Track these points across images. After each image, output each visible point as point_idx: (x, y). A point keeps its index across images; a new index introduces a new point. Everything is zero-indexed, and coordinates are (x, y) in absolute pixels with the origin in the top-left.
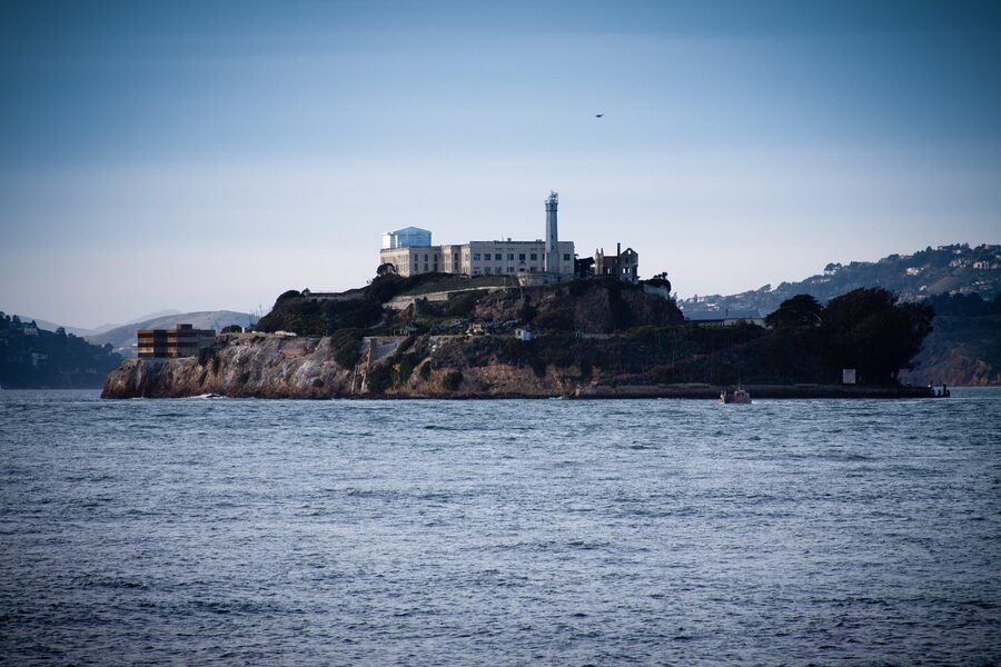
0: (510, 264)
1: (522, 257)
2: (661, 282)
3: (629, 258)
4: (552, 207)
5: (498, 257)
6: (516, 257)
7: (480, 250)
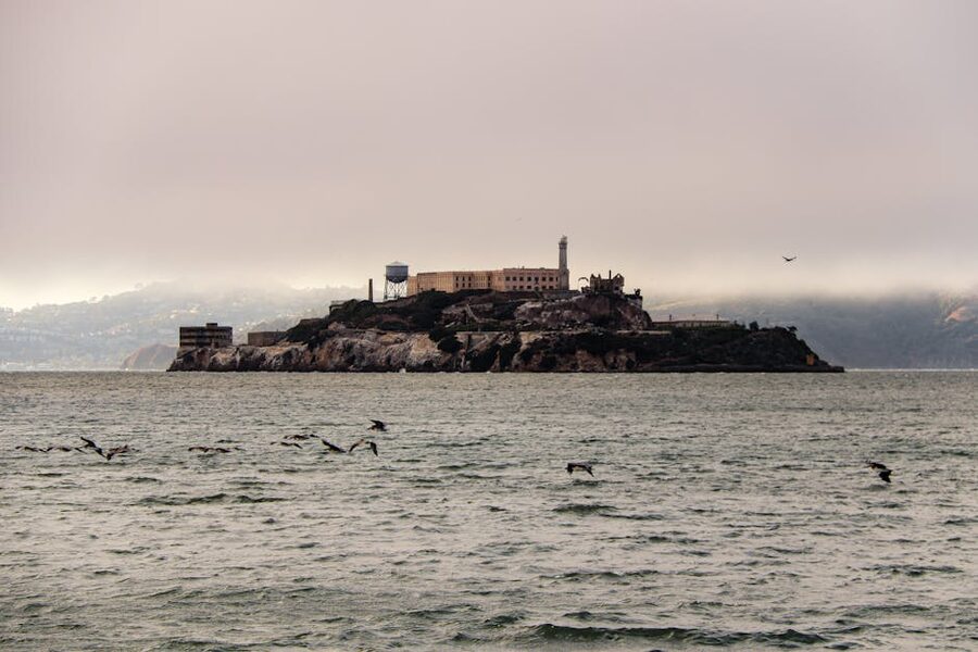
0: (529, 284)
1: (537, 279)
2: (637, 296)
3: (619, 280)
4: (563, 245)
5: (521, 279)
6: (533, 279)
7: (509, 275)
